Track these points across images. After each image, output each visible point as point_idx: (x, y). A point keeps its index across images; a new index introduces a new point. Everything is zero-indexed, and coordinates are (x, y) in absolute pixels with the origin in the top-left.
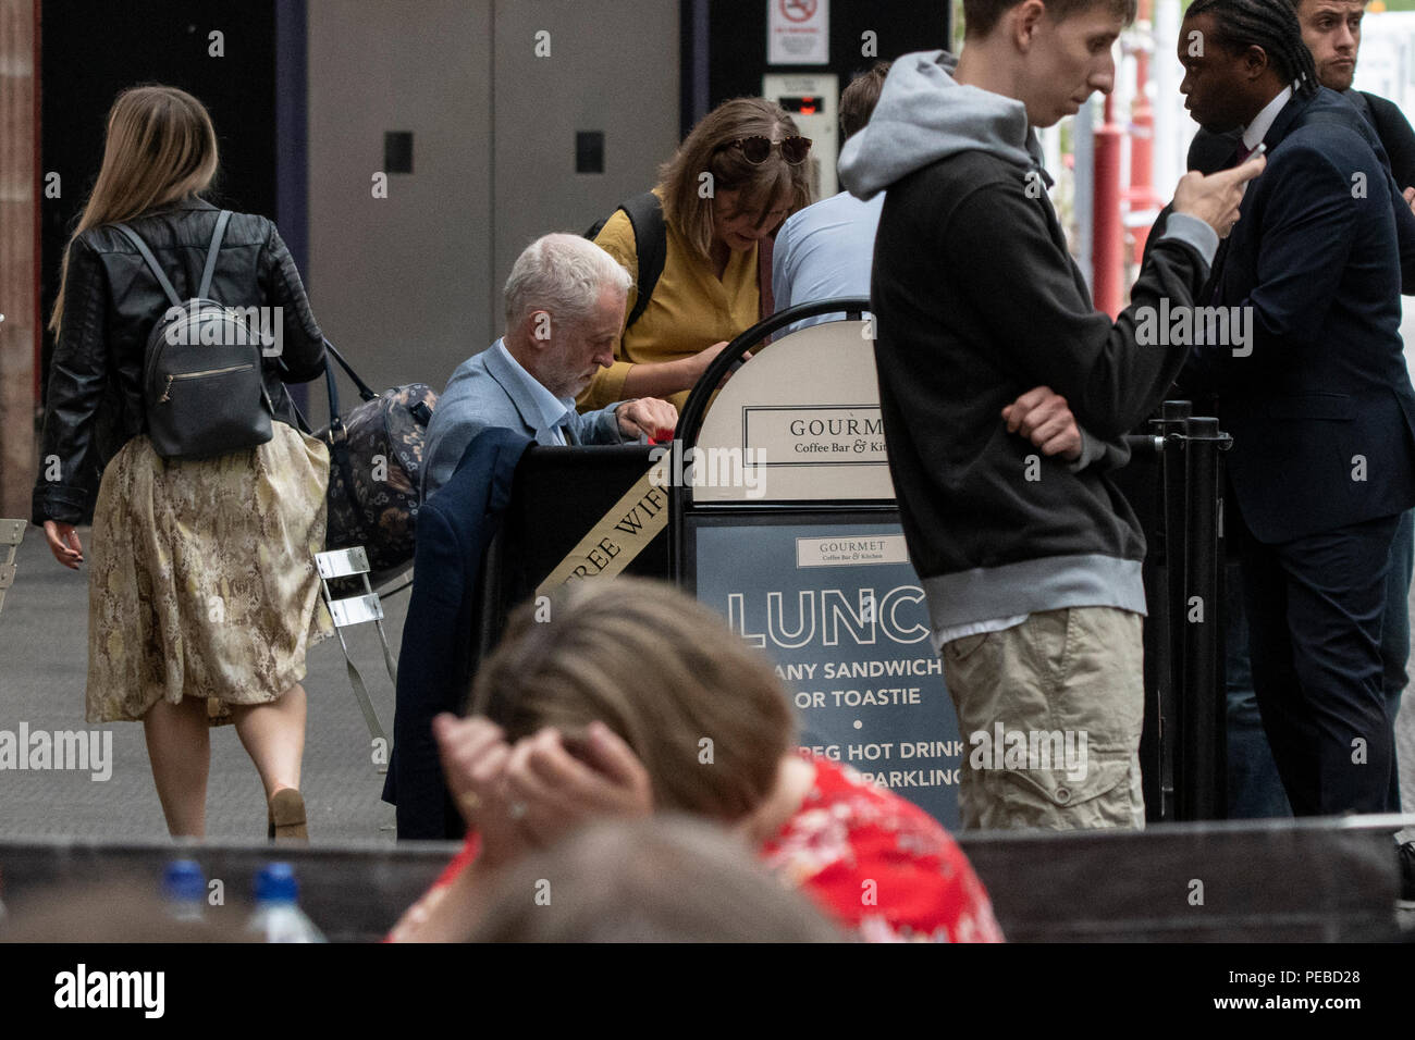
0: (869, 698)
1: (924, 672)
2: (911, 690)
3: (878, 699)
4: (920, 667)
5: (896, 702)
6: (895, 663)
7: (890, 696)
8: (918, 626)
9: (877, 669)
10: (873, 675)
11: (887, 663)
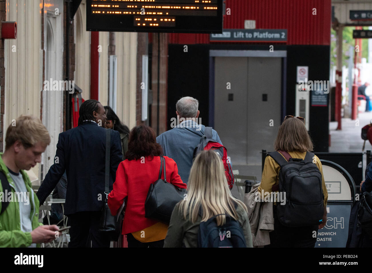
0: (322, 239)
1: (332, 235)
2: (330, 238)
3: (323, 240)
4: (332, 234)
5: (327, 240)
6: (327, 233)
7: (326, 239)
8: (331, 225)
9: (323, 234)
10: (322, 235)
11: (325, 233)
